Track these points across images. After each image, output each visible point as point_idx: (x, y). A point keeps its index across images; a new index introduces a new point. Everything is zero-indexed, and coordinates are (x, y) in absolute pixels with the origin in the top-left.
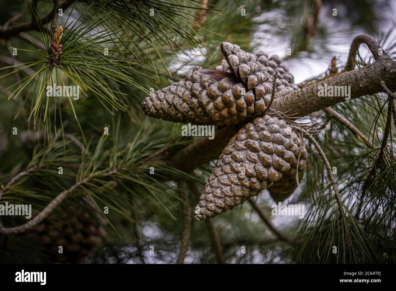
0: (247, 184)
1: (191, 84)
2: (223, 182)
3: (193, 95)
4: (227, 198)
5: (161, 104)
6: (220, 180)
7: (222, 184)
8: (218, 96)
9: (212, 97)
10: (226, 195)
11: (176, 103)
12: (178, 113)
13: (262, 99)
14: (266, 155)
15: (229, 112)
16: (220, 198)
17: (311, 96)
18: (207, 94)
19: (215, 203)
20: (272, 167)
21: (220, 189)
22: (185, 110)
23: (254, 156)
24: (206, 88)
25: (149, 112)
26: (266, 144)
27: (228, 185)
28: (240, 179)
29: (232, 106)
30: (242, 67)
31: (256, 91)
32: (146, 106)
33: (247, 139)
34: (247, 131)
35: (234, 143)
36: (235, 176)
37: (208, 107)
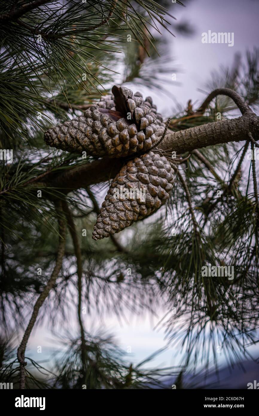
0: (138, 210)
1: (92, 121)
2: (119, 208)
3: (95, 131)
4: (121, 222)
5: (65, 137)
6: (116, 206)
7: (118, 210)
8: (116, 134)
9: (111, 134)
10: (121, 219)
11: (79, 137)
12: (79, 146)
13: (150, 138)
14: (155, 187)
15: (123, 148)
16: (116, 221)
17: (189, 139)
18: (107, 131)
19: (112, 226)
20: (157, 197)
21: (116, 214)
22: (86, 144)
23: (145, 187)
24: (106, 126)
25: (52, 143)
26: (155, 178)
27: (123, 211)
28: (132, 206)
29: (126, 143)
30: (137, 111)
31: (147, 131)
32: (50, 137)
33: (138, 172)
34: (137, 165)
35: (126, 174)
36: (129, 204)
37: (107, 143)
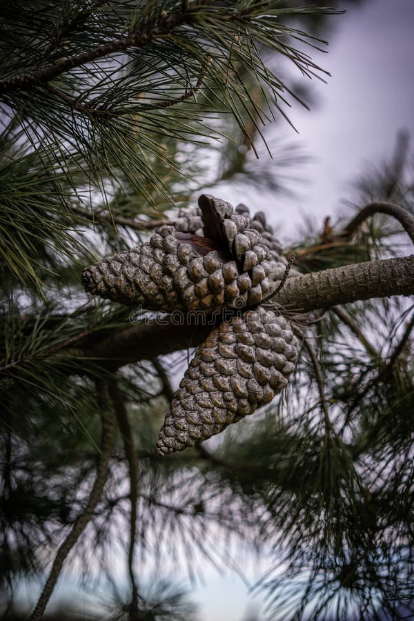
0: (235, 407)
1: (163, 255)
2: (203, 402)
3: (167, 272)
4: (206, 426)
5: (116, 280)
6: (199, 400)
7: (201, 406)
8: (202, 277)
9: (194, 278)
10: (205, 422)
11: (140, 282)
12: (139, 296)
13: (259, 285)
14: (264, 368)
15: (214, 302)
16: (196, 425)
17: (325, 288)
18: (187, 272)
19: (189, 432)
20: (268, 384)
21: (197, 412)
22: (151, 292)
23: (247, 368)
24: (186, 263)
25: (95, 289)
26: (265, 353)
27: (209, 408)
28: (226, 400)
29: (219, 293)
30: (239, 239)
31: (254, 274)
32: (91, 280)
33: (237, 342)
34: (236, 330)
35: (217, 345)
36: (220, 396)
37: (186, 291)
